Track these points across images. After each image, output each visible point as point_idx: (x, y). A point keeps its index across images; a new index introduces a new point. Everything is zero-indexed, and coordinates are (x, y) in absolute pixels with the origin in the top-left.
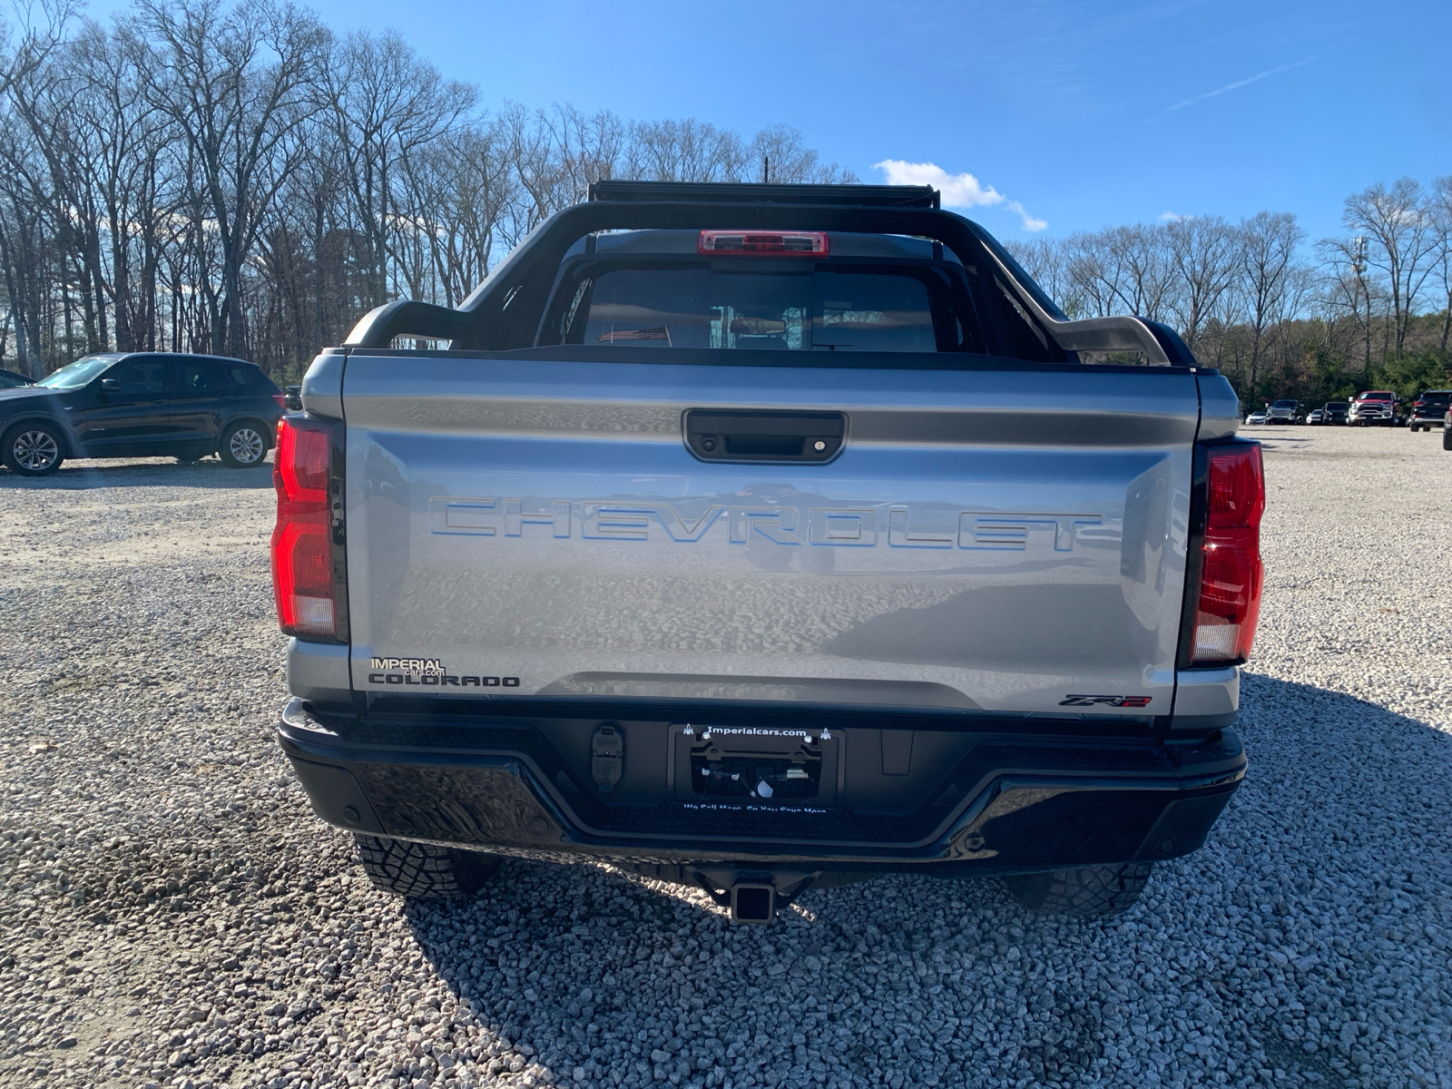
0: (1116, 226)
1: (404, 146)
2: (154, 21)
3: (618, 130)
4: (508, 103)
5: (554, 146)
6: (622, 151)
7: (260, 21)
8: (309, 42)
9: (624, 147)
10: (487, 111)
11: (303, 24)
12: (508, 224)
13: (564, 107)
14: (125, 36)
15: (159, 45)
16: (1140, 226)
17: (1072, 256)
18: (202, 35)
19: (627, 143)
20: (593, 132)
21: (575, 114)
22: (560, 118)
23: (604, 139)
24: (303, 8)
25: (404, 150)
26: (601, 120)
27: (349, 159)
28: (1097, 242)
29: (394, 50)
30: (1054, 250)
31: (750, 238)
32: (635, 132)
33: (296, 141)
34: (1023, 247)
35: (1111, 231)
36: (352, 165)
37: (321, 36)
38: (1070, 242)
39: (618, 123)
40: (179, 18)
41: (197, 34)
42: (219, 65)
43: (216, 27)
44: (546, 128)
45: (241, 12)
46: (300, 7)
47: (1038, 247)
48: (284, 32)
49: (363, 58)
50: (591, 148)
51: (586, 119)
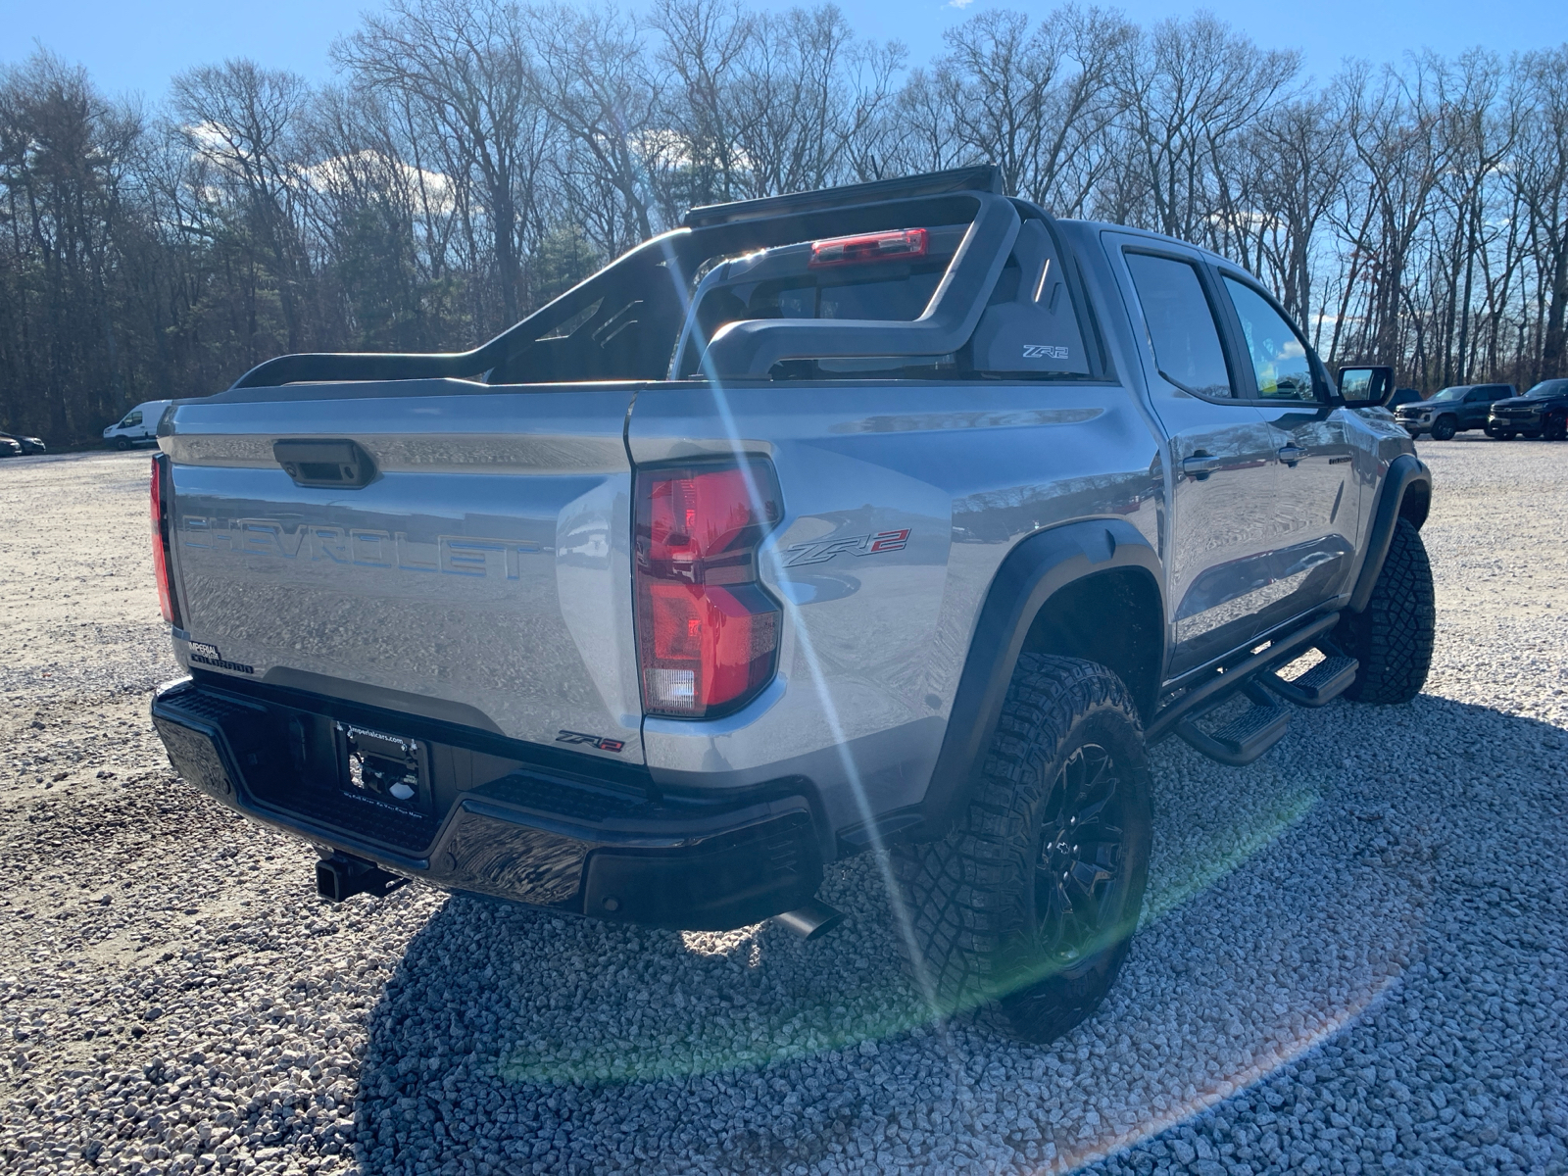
1: (1212, 135)
2: (966, 58)
3: (1494, 68)
4: (1346, 61)
5: (1405, 103)
6: (1499, 93)
7: (1065, 34)
8: (1113, 43)
9: (1502, 88)
10: (1312, 78)
11: (1105, 26)
12: (1340, 208)
13: (1419, 53)
14: (943, 77)
15: (970, 80)
18: (1007, 61)
19: (1505, 82)
20: (1458, 75)
21: (1435, 58)
22: (1414, 68)
23: (1473, 83)
24: (1107, 9)
25: (1212, 141)
26: (1468, 61)
27: (1151, 161)
29: (1207, 32)
32: (1518, 66)
33: (1102, 151)
36: (1154, 167)
37: (1125, 34)
39: (1494, 61)
40: (988, 48)
41: (1005, 64)
42: (1022, 87)
43: (1021, 49)
44: (1395, 82)
45: (1046, 29)
46: (1104, 8)
48: (1087, 40)
49: (1170, 47)
50: (1453, 98)
51: (1447, 63)
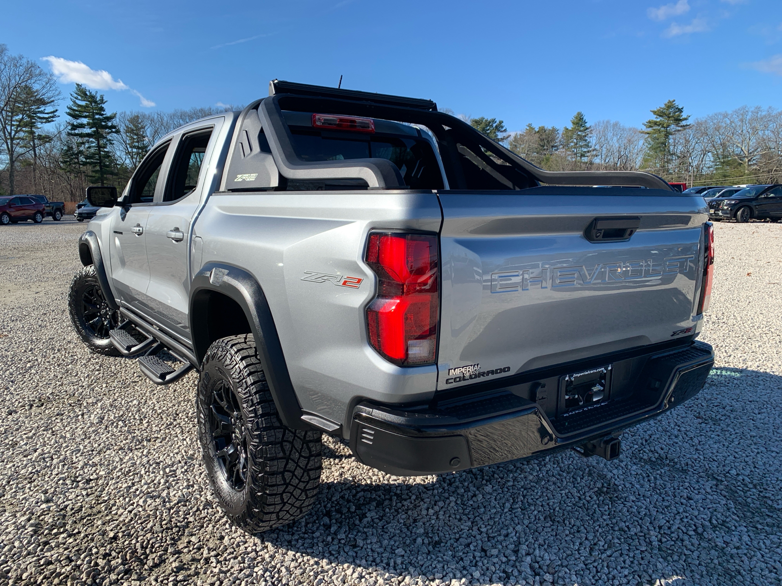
0: (198, 108)
16: (210, 109)
17: (176, 123)
28: (189, 116)
30: (165, 119)
31: (341, 120)
34: (147, 116)
35: (196, 111)
38: (174, 115)
47: (156, 117)
